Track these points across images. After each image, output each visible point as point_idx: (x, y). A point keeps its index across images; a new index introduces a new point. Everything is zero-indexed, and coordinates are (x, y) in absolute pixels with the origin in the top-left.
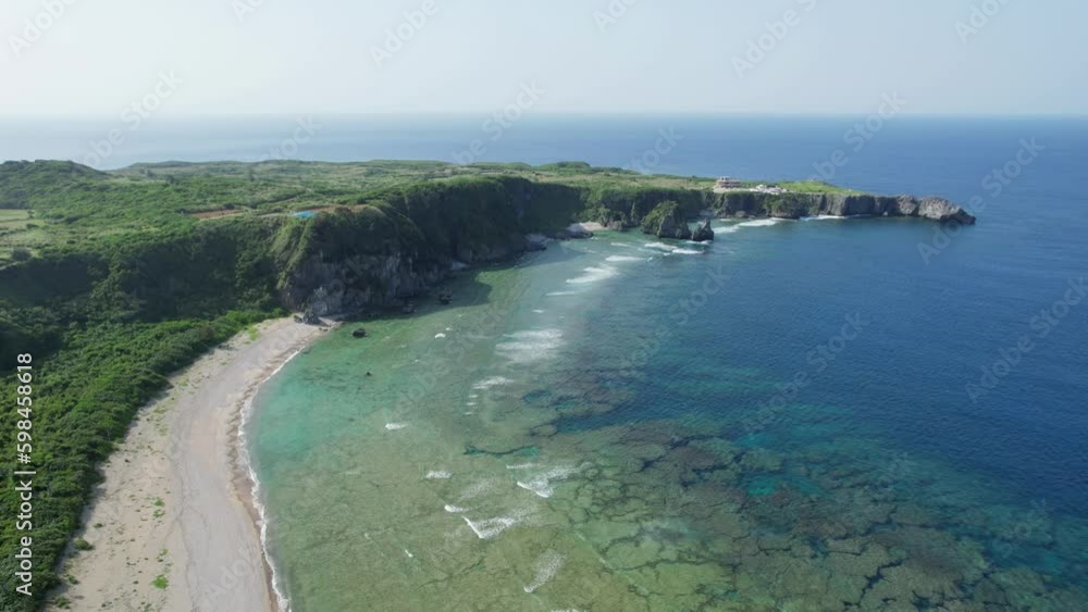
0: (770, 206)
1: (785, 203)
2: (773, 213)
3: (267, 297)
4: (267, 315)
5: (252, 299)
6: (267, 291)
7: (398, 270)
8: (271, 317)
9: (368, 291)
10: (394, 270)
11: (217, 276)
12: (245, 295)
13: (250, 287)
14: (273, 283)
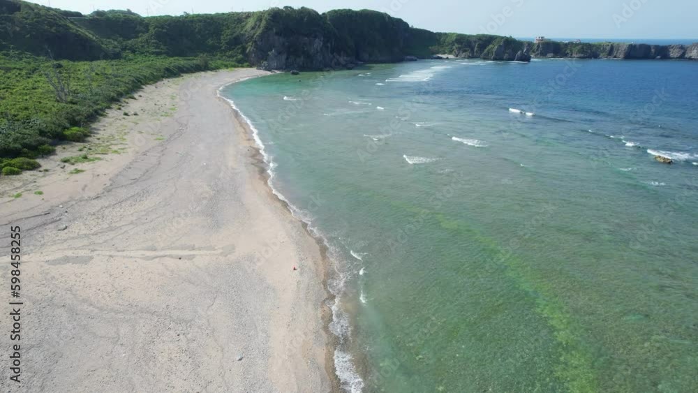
0: (571, 51)
1: (583, 48)
2: (574, 55)
3: (240, 56)
4: (240, 65)
5: (231, 56)
6: (240, 54)
7: (321, 49)
8: (242, 67)
9: (302, 58)
10: (319, 49)
11: (211, 43)
12: (227, 54)
13: (230, 50)
14: (244, 49)
